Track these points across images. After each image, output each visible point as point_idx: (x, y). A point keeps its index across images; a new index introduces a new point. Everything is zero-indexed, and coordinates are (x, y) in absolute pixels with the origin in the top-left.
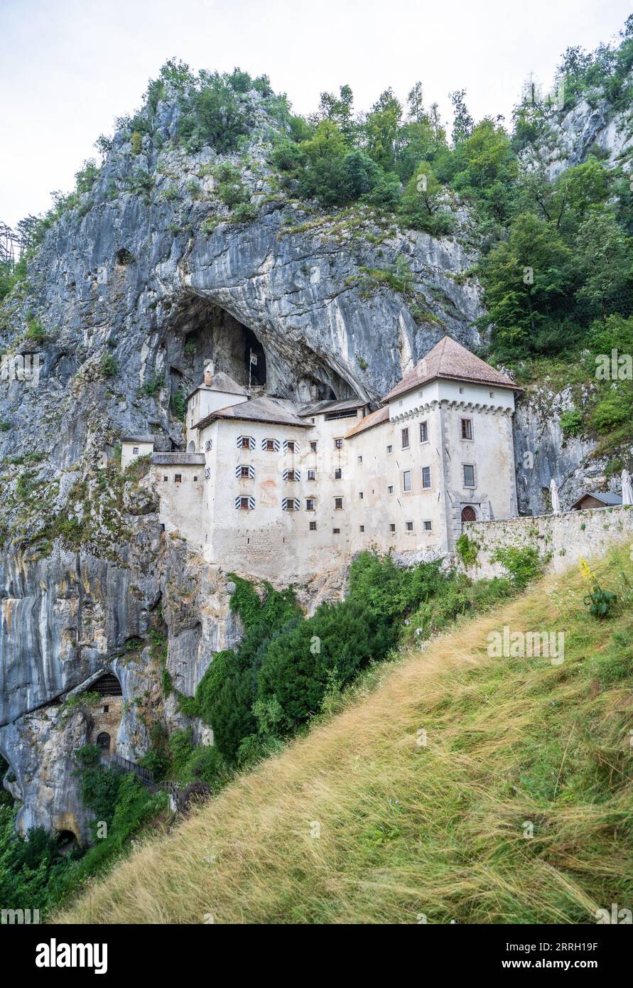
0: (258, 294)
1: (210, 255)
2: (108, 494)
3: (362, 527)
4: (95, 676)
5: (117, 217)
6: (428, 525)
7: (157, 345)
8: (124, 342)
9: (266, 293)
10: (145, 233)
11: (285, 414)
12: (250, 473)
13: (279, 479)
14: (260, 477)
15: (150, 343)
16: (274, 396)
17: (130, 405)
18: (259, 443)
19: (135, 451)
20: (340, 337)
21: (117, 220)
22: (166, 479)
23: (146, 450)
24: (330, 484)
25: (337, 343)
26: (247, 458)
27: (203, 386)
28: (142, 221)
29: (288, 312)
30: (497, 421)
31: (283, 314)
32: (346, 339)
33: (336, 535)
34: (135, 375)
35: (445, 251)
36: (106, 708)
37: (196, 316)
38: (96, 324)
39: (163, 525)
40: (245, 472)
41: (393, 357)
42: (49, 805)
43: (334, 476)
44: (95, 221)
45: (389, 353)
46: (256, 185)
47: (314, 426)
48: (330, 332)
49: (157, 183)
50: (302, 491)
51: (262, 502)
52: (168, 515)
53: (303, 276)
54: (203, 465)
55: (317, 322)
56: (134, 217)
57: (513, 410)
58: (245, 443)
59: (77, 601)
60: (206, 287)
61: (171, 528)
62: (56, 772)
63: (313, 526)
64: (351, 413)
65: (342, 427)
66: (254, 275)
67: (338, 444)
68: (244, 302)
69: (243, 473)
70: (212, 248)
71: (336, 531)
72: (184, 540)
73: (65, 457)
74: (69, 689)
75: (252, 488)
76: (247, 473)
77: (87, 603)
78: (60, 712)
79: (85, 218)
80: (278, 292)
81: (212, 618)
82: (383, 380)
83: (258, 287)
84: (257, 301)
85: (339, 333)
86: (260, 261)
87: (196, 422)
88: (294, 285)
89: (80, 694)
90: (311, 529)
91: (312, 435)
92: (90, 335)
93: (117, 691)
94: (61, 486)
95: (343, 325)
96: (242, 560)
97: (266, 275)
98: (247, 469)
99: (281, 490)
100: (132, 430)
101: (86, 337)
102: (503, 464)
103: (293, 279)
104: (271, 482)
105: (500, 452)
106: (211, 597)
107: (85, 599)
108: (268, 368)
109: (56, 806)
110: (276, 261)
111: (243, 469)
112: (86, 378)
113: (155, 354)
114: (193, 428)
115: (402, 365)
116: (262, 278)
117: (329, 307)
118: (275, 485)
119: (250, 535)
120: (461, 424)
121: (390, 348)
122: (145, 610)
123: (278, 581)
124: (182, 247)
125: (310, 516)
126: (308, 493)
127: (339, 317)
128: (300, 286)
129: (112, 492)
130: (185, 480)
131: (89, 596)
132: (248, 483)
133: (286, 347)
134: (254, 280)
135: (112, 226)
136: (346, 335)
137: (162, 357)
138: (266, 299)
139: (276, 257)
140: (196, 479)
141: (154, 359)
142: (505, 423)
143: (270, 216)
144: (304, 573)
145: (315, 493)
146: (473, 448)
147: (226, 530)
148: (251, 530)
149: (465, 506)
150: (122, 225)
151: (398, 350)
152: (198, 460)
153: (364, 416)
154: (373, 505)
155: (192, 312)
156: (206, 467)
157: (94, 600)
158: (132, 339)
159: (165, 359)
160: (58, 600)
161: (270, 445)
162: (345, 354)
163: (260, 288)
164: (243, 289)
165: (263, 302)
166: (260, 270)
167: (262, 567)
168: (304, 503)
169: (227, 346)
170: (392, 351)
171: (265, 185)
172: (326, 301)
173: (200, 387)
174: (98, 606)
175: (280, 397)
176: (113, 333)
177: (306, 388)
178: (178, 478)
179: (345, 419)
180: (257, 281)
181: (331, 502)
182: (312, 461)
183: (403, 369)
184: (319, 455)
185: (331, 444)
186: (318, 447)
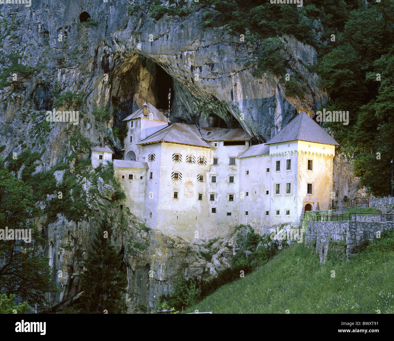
0: (186, 62)
3: (247, 212)
6: (288, 212)
9: (192, 62)
12: (179, 177)
13: (195, 180)
14: (185, 179)
18: (184, 159)
19: (101, 158)
20: (238, 96)
22: (123, 177)
23: (108, 157)
24: (226, 185)
25: (237, 100)
26: (178, 167)
27: (142, 116)
32: (242, 98)
33: (229, 216)
39: (121, 206)
40: (176, 176)
41: (270, 113)
43: (229, 181)
45: (268, 110)
47: (216, 148)
48: (232, 93)
50: (207, 190)
51: (185, 195)
53: (217, 55)
54: (147, 169)
57: (334, 156)
58: (177, 158)
63: (214, 210)
64: (242, 143)
65: (235, 151)
66: (186, 50)
67: (232, 161)
71: (229, 214)
75: (180, 186)
76: (177, 177)
80: (200, 62)
81: (158, 261)
82: (263, 126)
83: (187, 58)
84: (185, 66)
85: (238, 94)
86: (190, 42)
87: (136, 139)
88: (211, 60)
90: (213, 212)
91: (215, 154)
95: (241, 90)
96: (174, 229)
97: (192, 51)
98: (178, 174)
99: (196, 187)
103: (211, 57)
104: (190, 183)
111: (175, 174)
115: (275, 118)
116: (190, 53)
117: (233, 77)
118: (192, 184)
119: (178, 214)
120: (307, 163)
121: (269, 107)
125: (212, 205)
126: (211, 191)
127: (239, 83)
128: (215, 61)
130: (135, 178)
131: (81, 246)
132: (178, 182)
136: (242, 96)
138: (191, 66)
139: (201, 41)
140: (141, 178)
144: (208, 239)
145: (216, 190)
146: (312, 175)
147: (166, 211)
148: (179, 211)
149: (307, 203)
151: (273, 109)
153: (249, 145)
154: (255, 200)
156: (149, 171)
161: (190, 159)
162: (241, 107)
163: (189, 59)
165: (189, 67)
166: (190, 48)
168: (209, 196)
170: (270, 109)
172: (232, 74)
173: (140, 116)
177: (205, 118)
178: (131, 176)
179: (237, 146)
180: (187, 54)
181: (227, 197)
182: (215, 170)
183: (275, 120)
184: (219, 167)
185: (228, 161)
186: (219, 162)
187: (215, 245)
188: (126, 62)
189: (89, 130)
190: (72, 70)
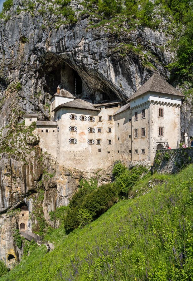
0: (78, 55)
1: (58, 38)
2: (20, 137)
3: (119, 151)
4: (18, 203)
5: (20, 22)
6: (143, 150)
7: (38, 77)
8: (25, 76)
9: (81, 55)
10: (32, 29)
11: (89, 106)
12: (75, 129)
13: (86, 132)
14: (79, 131)
15: (35, 76)
16: (85, 98)
17: (28, 102)
18: (78, 118)
19: (31, 120)
20: (112, 74)
21: (20, 23)
22: (42, 131)
23: (35, 120)
24: (106, 134)
25: (110, 76)
26: (73, 123)
27: (56, 94)
28: (31, 23)
29: (90, 63)
30: (174, 109)
31: (88, 64)
32: (114, 74)
33: (109, 154)
34: (29, 89)
35: (157, 36)
36: (23, 215)
37: (53, 65)
38: (14, 68)
39: (42, 149)
40: (73, 129)
41: (133, 82)
42: (5, 246)
43: (108, 131)
44: (11, 24)
46: (77, 7)
47: (101, 111)
48: (107, 71)
49: (36, 6)
50: (95, 137)
51: (79, 141)
52: (44, 145)
53: (96, 47)
54: (57, 126)
55: (102, 67)
56: (27, 22)
57: (181, 105)
58: (73, 117)
59: (11, 176)
60: (57, 52)
61: (44, 150)
62: (6, 236)
63: (100, 150)
64: (116, 106)
65: (112, 111)
66: (77, 47)
67: (110, 118)
68: (72, 59)
69: (72, 129)
70: (59, 35)
71: (109, 152)
72: (50, 155)
73: (3, 122)
74: (10, 208)
75: (76, 135)
77: (14, 177)
78: (6, 216)
79: (7, 23)
80: (86, 54)
81: (61, 184)
82: (129, 92)
83: (78, 52)
84: (78, 58)
85: (111, 72)
86: (78, 41)
87: (54, 108)
88: (93, 51)
89: (13, 209)
90: (99, 151)
91: (100, 115)
92: (11, 73)
93: (27, 209)
94: (3, 134)
95: (113, 69)
96: (72, 163)
97: (81, 47)
98: (74, 128)
99: (87, 136)
100: (29, 112)
101: (10, 74)
102: (175, 127)
104: (83, 133)
105: (174, 122)
106: (60, 176)
107: (13, 176)
108: (83, 87)
109: (7, 246)
110: (86, 40)
111: (72, 127)
112: (11, 91)
113: (37, 81)
114: (52, 111)
115: (137, 85)
116: (80, 48)
117: (107, 61)
118: (85, 134)
119: (75, 153)
120: (158, 111)
121: (132, 78)
122: (36, 180)
123: (86, 171)
124: (47, 35)
125: (98, 147)
126: (98, 138)
127: (111, 65)
128: (95, 52)
129: (22, 136)
130: (50, 132)
131: (15, 175)
132: (74, 133)
133: (90, 78)
134: (76, 49)
135: (18, 26)
136: (114, 73)
137: (40, 82)
138: (81, 57)
140: (54, 131)
141: (37, 83)
142: (177, 110)
143: (83, 21)
144: (96, 168)
145: (100, 137)
146: (163, 120)
147: (66, 151)
148: (75, 151)
149: (158, 144)
150: (23, 26)
151: (135, 79)
152: (54, 124)
153: (121, 106)
154: (123, 142)
155: (51, 63)
156: (58, 127)
157: (17, 177)
158: (28, 74)
159: (42, 83)
160: (4, 176)
161: (83, 118)
162: (113, 81)
164: (72, 53)
165: (80, 59)
166: (79, 45)
167: (80, 166)
168: (96, 141)
169: (66, 77)
171: (81, 7)
172: (106, 59)
173: (55, 94)
174: (18, 179)
175: (87, 99)
176: (20, 72)
177: (98, 95)
178: (47, 131)
179: (113, 108)
180: (78, 50)
181: (107, 142)
182: (100, 125)
183: (137, 87)
184: (102, 122)
185: (108, 118)
186: (102, 119)
187: (100, 173)
188: (48, 64)
189: (25, 104)
190: (15, 70)
